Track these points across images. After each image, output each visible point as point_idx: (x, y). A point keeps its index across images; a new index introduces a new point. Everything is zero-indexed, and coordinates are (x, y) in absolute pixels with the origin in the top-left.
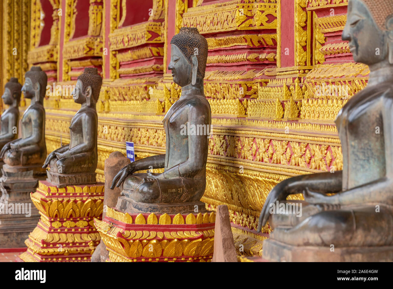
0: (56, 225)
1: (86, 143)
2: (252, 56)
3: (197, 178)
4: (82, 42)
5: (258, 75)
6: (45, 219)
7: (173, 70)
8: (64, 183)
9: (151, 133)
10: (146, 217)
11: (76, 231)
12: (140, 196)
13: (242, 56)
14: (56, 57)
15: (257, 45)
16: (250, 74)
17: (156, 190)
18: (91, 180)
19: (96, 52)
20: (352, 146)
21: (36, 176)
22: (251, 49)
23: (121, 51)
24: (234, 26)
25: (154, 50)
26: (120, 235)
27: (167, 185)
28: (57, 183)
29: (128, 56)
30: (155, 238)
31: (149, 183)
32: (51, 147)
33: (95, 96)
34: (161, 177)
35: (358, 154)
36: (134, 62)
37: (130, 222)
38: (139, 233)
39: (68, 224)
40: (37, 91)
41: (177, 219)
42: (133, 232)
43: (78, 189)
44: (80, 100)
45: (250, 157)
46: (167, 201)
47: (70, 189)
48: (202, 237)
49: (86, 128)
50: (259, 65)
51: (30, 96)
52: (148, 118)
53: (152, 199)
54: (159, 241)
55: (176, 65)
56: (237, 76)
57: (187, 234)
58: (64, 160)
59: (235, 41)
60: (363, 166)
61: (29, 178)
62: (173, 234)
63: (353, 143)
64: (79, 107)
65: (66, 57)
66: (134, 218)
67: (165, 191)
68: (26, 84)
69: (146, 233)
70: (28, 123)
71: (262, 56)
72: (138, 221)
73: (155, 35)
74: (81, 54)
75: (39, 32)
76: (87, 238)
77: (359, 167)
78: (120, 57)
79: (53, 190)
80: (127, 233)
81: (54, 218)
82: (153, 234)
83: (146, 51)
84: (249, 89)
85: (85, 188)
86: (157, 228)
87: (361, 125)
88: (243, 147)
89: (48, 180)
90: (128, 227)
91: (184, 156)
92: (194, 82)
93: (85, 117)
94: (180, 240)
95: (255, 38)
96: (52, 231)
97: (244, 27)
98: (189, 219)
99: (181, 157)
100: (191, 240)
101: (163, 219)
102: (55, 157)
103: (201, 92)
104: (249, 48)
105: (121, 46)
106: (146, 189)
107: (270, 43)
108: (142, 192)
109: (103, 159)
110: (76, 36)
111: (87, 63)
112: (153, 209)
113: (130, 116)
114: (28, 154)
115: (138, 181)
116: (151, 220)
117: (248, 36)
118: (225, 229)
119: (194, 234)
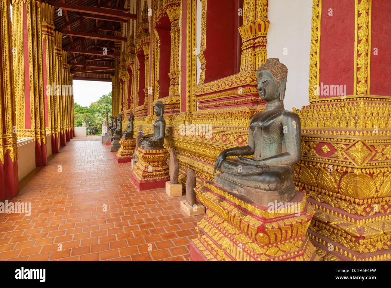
0: (125, 148)
1: (131, 130)
2: (172, 110)
3: (162, 140)
4: (129, 110)
5: (174, 114)
6: (122, 146)
7: (156, 112)
8: (126, 139)
9: (146, 128)
10: (150, 151)
11: (129, 149)
12: (148, 145)
13: (170, 110)
14: (124, 113)
15: (173, 107)
16: (172, 114)
17: (152, 144)
18: (132, 138)
19: (132, 112)
20: (264, 137)
21: (120, 136)
22: (172, 108)
23: (137, 111)
24: (168, 103)
25: (145, 110)
26: (143, 156)
27: (155, 142)
28: (125, 139)
29: (139, 112)
30: (152, 157)
31: (150, 142)
32: (123, 130)
33: (133, 120)
34: (153, 140)
35: (267, 141)
36: (140, 113)
37: (145, 153)
38: (148, 156)
39: (127, 148)
40: (120, 119)
41: (158, 151)
42: (146, 155)
43: (129, 140)
44: (130, 121)
45: (177, 135)
46: (155, 147)
47: (128, 140)
48: (165, 156)
49: (131, 127)
50: (174, 112)
51: (119, 120)
52: (145, 125)
53: (151, 146)
54: (153, 157)
55: (157, 111)
56: (169, 115)
57: (160, 155)
58: (126, 134)
59: (167, 106)
60: (270, 147)
61: (119, 137)
62: (157, 155)
63: (265, 136)
64: (129, 122)
65: (126, 113)
66: (146, 151)
67: (154, 144)
68: (118, 118)
69: (150, 155)
70: (118, 126)
71: (175, 110)
72: (147, 152)
73: (145, 107)
74: (129, 112)
75: (121, 109)
76: (132, 151)
77: (267, 147)
78: (137, 112)
79: (124, 140)
80: (144, 155)
81: (124, 147)
82: (152, 156)
83: (143, 111)
84: (172, 118)
85: (131, 140)
86: (153, 154)
87: (271, 128)
88: (174, 132)
89: (123, 138)
90: (145, 154)
91: (159, 134)
92: (161, 115)
93: (131, 124)
94: (159, 157)
95: (173, 105)
96: (124, 149)
97: (170, 103)
98: (161, 151)
99: (158, 135)
100: (161, 157)
101: (154, 152)
102: (124, 133)
103: (163, 118)
104: (171, 108)
105: (138, 110)
106: (149, 144)
107: (177, 107)
108: (148, 144)
109: (135, 133)
110: (128, 109)
111: (130, 114)
112: (152, 149)
113: (140, 124)
114: (118, 132)
115: (147, 141)
116: (151, 152)
117: (171, 105)
118: (174, 156)
119: (162, 155)
